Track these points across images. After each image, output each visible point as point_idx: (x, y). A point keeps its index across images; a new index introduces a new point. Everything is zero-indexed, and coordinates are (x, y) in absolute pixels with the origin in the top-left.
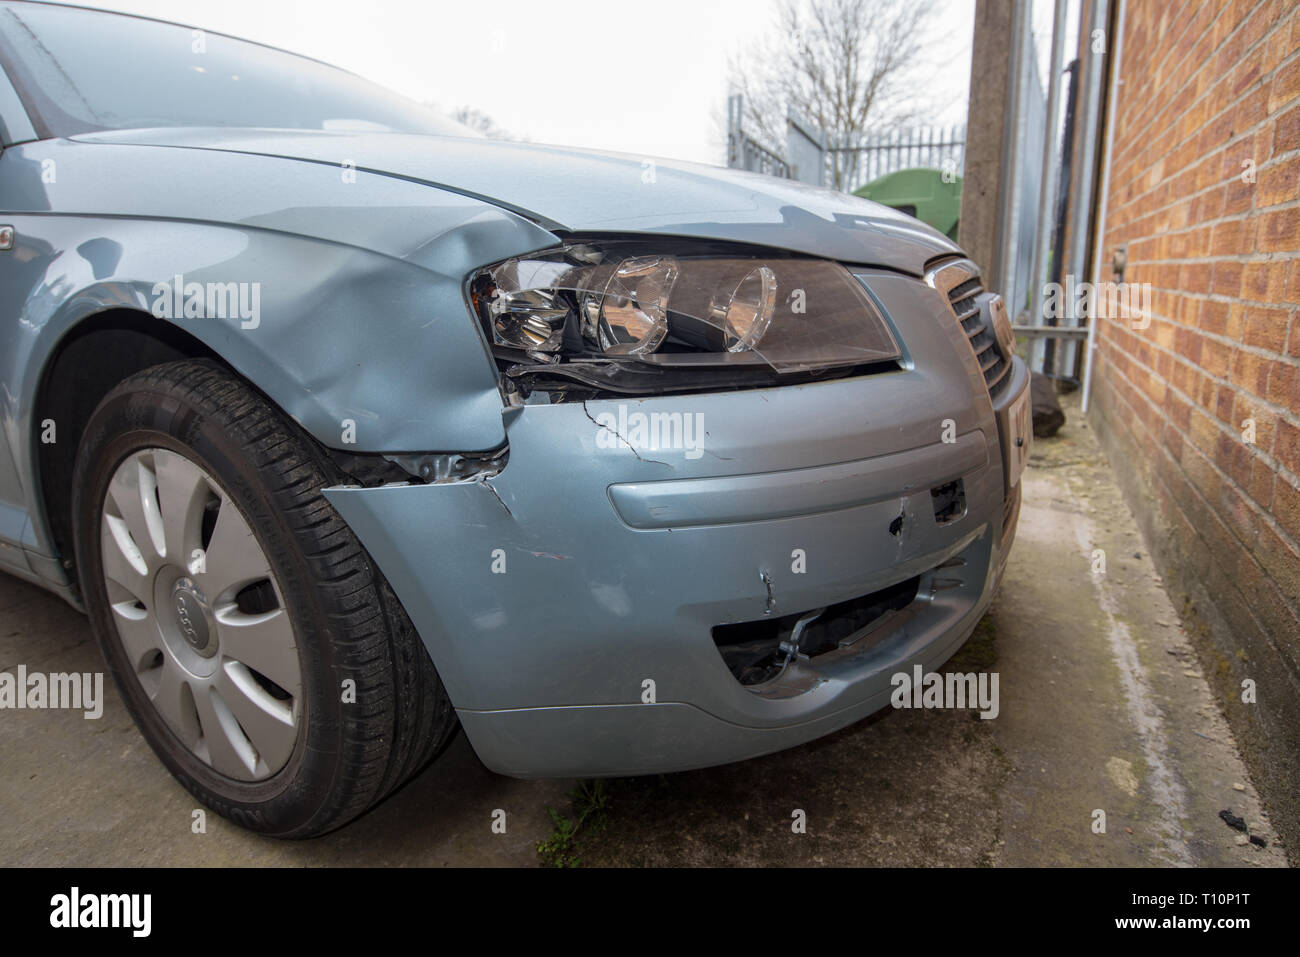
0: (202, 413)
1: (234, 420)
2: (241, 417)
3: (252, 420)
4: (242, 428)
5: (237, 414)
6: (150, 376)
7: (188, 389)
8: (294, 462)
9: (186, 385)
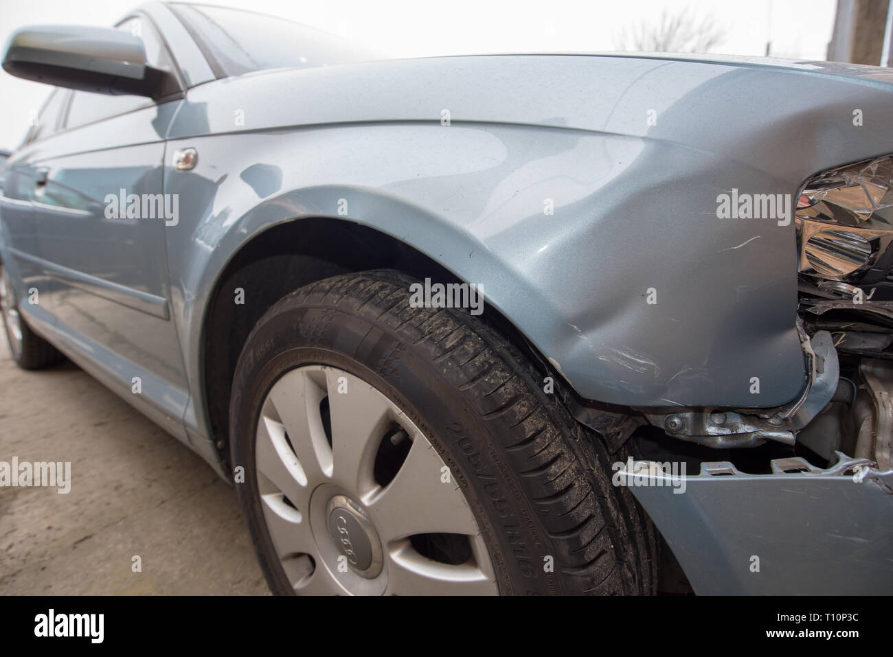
0: (402, 340)
1: (446, 352)
2: (453, 348)
3: (467, 353)
4: (458, 363)
5: (449, 345)
6: (328, 291)
7: (381, 311)
8: (525, 409)
9: (378, 305)
